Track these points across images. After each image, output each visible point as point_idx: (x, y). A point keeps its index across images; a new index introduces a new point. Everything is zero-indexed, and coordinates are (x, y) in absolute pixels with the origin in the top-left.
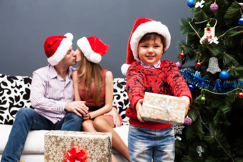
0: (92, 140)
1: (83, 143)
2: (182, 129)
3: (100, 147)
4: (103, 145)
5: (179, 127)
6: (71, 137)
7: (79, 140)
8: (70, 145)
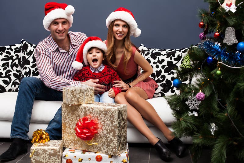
0: (103, 111)
1: (95, 113)
2: (199, 104)
3: (109, 118)
4: (112, 116)
5: (196, 102)
6: (84, 107)
7: (91, 110)
8: (83, 115)
